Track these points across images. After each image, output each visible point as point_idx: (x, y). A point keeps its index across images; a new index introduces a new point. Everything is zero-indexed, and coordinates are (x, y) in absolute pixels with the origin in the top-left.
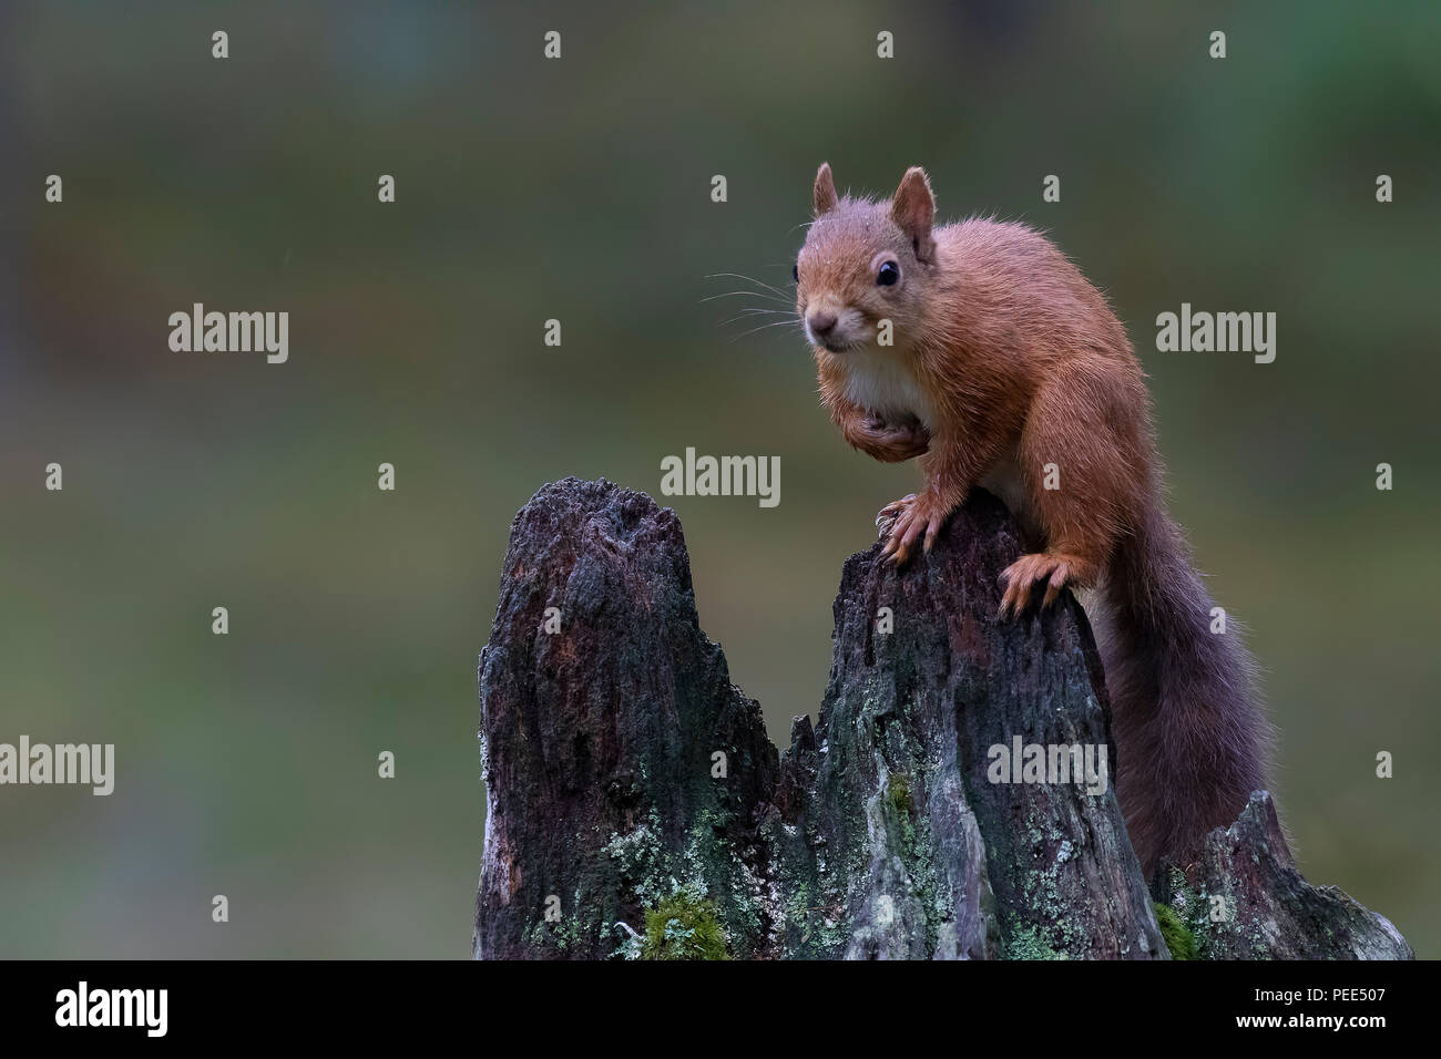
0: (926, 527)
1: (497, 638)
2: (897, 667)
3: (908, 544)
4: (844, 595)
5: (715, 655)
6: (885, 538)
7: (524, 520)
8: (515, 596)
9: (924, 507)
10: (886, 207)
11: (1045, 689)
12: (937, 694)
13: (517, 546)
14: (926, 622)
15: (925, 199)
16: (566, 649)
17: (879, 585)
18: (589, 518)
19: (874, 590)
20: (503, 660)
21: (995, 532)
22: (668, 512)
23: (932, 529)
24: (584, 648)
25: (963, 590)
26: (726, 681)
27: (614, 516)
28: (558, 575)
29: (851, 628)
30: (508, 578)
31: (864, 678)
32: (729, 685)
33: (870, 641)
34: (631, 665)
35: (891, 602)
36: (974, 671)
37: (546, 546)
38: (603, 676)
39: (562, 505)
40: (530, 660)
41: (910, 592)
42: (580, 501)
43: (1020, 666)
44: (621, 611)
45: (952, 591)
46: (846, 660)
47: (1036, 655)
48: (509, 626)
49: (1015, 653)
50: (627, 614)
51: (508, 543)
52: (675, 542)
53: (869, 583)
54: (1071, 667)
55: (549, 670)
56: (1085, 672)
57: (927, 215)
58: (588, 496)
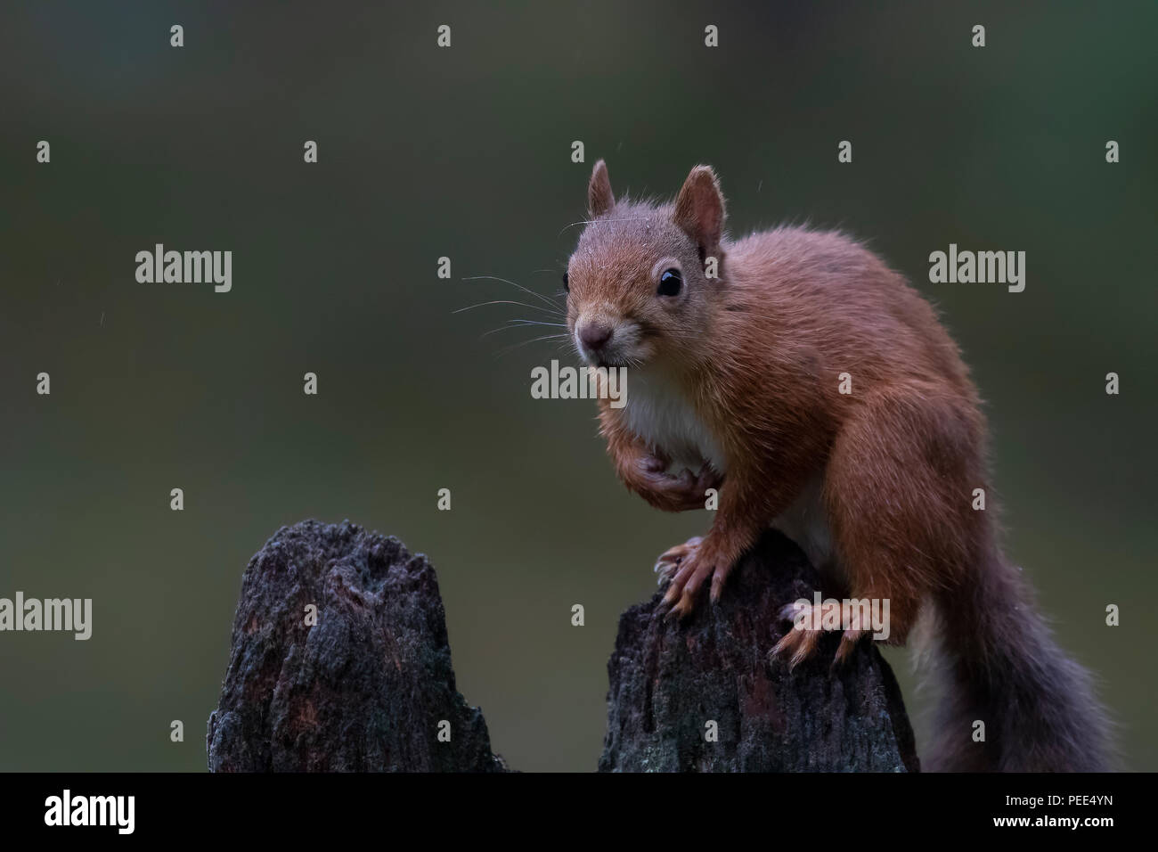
0: (712, 574)
1: (227, 702)
2: (680, 734)
3: (692, 591)
4: (620, 653)
5: (475, 720)
6: (666, 585)
7: (258, 568)
8: (247, 655)
9: (709, 551)
10: (668, 211)
11: (848, 758)
12: (725, 764)
13: (250, 598)
14: (713, 683)
15: (713, 201)
16: (306, 715)
17: (660, 640)
18: (331, 566)
19: (654, 646)
20: (234, 727)
21: (790, 580)
22: (421, 559)
23: (718, 575)
24: (326, 713)
25: (754, 647)
26: (487, 750)
27: (360, 564)
28: (296, 630)
29: (627, 689)
30: (240, 634)
31: (642, 745)
32: (490, 753)
33: (649, 704)
34: (379, 733)
35: (674, 660)
36: (767, 737)
37: (283, 597)
38: (347, 744)
39: (300, 551)
40: (265, 726)
41: (695, 648)
42: (321, 546)
43: (819, 731)
44: (368, 671)
45: (742, 647)
46: (622, 726)
47: (838, 719)
48: (241, 689)
49: (814, 718)
50: (375, 675)
51: (240, 595)
52: (429, 593)
53: (649, 639)
54: (878, 733)
55: (286, 738)
56: (893, 738)
57: (715, 221)
58: (330, 541)
